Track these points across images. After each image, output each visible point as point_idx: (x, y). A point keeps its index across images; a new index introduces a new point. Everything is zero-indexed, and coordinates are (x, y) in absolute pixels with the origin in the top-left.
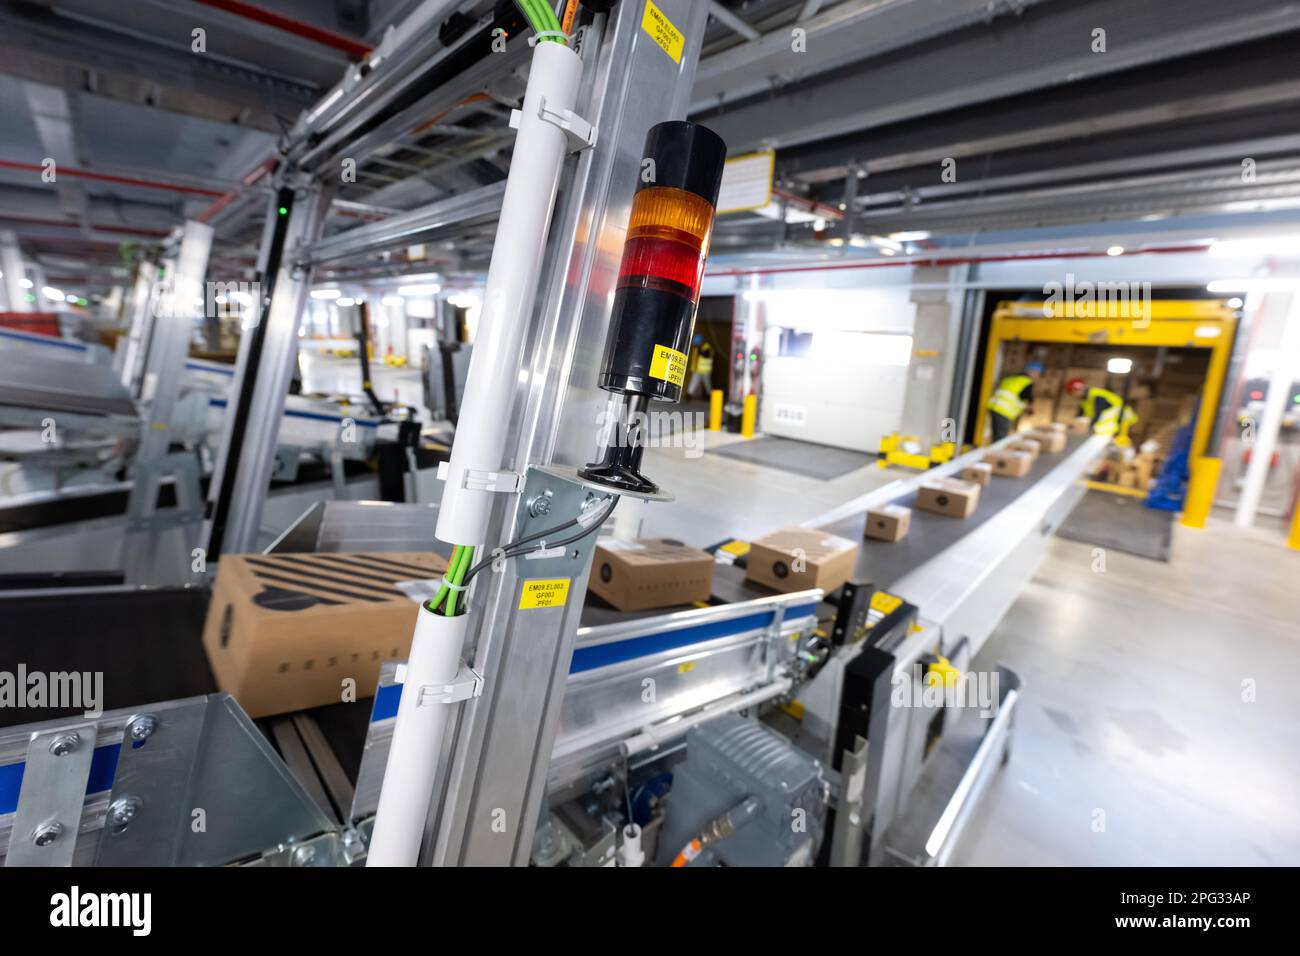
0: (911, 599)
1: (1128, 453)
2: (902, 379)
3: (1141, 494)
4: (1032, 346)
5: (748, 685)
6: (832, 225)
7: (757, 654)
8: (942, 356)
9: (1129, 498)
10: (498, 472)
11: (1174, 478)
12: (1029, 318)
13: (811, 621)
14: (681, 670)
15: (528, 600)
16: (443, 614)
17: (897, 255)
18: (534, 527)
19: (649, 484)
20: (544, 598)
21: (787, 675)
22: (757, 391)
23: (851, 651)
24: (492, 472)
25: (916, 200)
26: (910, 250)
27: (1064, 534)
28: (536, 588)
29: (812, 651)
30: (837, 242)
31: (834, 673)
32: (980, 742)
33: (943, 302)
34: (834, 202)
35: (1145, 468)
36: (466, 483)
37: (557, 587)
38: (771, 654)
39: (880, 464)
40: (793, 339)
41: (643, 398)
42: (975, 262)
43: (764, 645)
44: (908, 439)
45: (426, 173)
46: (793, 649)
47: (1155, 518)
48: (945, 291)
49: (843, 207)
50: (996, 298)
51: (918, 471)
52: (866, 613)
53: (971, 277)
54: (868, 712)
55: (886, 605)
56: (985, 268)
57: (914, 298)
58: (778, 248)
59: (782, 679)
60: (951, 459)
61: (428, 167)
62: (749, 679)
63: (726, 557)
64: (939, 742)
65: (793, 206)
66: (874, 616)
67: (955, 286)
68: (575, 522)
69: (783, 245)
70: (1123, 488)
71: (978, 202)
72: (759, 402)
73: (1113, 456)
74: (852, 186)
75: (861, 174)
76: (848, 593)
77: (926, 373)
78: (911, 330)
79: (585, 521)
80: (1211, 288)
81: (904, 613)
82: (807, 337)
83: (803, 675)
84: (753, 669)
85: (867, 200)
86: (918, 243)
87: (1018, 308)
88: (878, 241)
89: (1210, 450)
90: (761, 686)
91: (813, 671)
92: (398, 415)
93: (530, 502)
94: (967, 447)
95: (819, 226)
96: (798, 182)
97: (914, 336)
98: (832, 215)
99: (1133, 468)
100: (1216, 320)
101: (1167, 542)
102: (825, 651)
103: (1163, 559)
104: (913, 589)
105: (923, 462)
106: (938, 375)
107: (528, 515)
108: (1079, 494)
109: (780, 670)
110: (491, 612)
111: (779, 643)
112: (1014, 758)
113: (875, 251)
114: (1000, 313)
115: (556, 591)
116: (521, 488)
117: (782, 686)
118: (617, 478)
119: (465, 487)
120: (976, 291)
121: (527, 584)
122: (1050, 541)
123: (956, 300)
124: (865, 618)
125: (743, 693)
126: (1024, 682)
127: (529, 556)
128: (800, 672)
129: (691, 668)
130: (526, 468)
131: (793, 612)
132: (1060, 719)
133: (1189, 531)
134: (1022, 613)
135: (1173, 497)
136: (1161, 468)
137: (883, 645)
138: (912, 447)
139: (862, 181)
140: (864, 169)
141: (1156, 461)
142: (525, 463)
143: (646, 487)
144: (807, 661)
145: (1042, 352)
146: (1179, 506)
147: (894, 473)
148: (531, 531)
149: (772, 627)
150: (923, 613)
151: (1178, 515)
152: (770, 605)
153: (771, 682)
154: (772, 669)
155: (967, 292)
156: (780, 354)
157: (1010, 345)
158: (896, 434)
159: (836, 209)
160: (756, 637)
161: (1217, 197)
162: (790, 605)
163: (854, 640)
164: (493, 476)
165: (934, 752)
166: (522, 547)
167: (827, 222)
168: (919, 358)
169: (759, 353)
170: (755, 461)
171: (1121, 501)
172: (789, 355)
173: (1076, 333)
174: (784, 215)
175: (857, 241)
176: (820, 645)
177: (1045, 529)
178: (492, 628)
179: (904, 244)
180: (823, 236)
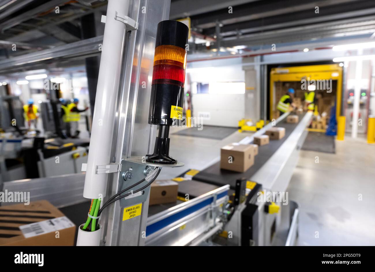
0: (259, 182)
1: (318, 118)
2: (243, 99)
3: (324, 131)
4: (284, 83)
5: (206, 229)
6: (213, 44)
7: (208, 215)
8: (255, 89)
9: (321, 133)
10: (110, 164)
11: (333, 124)
12: (282, 73)
13: (226, 198)
14: (181, 229)
15: (126, 216)
16: (90, 231)
17: (237, 54)
18: (126, 185)
19: (174, 160)
20: (132, 214)
21: (220, 222)
22: (190, 107)
23: (242, 207)
24: (108, 165)
25: (240, 34)
26: (241, 52)
27: (304, 149)
28: (129, 210)
29: (228, 209)
30: (215, 50)
31: (237, 216)
32: (288, 231)
33: (253, 70)
34: (212, 35)
35: (324, 122)
36: (97, 171)
37: (137, 208)
38: (214, 214)
39: (239, 131)
40: (202, 87)
41: (167, 126)
42: (262, 55)
43: (211, 212)
44: (248, 121)
45: (40, 28)
46: (221, 210)
47: (329, 139)
48: (253, 66)
49: (215, 37)
50: (271, 67)
51: (254, 132)
52: (245, 190)
53: (262, 60)
54: (252, 229)
55: (251, 186)
56: (266, 57)
57: (244, 69)
58: (193, 52)
59: (219, 223)
60: (263, 126)
61: (41, 25)
62: (207, 226)
63: (189, 177)
64: (275, 234)
65: (197, 37)
66: (248, 190)
67: (257, 64)
68: (144, 180)
69: (195, 52)
70: (319, 130)
71: (262, 34)
72: (192, 112)
73: (314, 119)
74: (218, 30)
75: (221, 25)
76: (238, 184)
77: (251, 96)
78: (244, 80)
79: (148, 179)
80: (334, 61)
81: (258, 187)
82: (207, 86)
83: (226, 220)
84: (208, 222)
85: (224, 34)
86: (243, 50)
87: (278, 70)
88: (229, 49)
89: (342, 114)
90: (211, 228)
91: (229, 217)
92: (31, 135)
93: (123, 175)
94: (268, 121)
95: (208, 44)
96: (198, 28)
97: (246, 82)
98: (212, 40)
99: (321, 123)
100: (337, 71)
101: (334, 146)
102: (233, 208)
103: (334, 153)
104: (259, 178)
105: (254, 129)
106: (255, 96)
107: (123, 180)
108: (306, 134)
109: (218, 220)
110: (111, 225)
111: (216, 209)
112: (300, 234)
113: (229, 53)
114: (272, 72)
115: (137, 210)
116: (120, 169)
117: (219, 227)
118: (161, 160)
119: (97, 174)
120: (264, 65)
121: (125, 209)
122: (299, 152)
123: (258, 68)
124: (245, 193)
125: (205, 232)
126: (299, 205)
127: (126, 198)
128: (225, 219)
129: (185, 227)
130: (121, 160)
131: (220, 196)
132: (312, 216)
133: (340, 141)
134: (295, 179)
135: (333, 131)
136: (329, 121)
137: (252, 201)
138: (250, 124)
139: (221, 28)
140: (222, 23)
141: (327, 119)
142: (120, 158)
143: (172, 162)
144: (227, 214)
145: (287, 85)
146: (335, 133)
147: (244, 134)
148: (125, 187)
149: (212, 204)
150: (264, 186)
151: (336, 137)
152: (211, 195)
153: (215, 225)
154: (215, 220)
155: (261, 66)
156: (198, 93)
157: (277, 83)
158: (244, 119)
159: (213, 38)
160: (207, 209)
161: (333, 32)
162: (219, 193)
163: (242, 202)
164: (108, 167)
165: (274, 238)
166: (122, 195)
167: (211, 43)
168: (248, 91)
169: (189, 93)
170: (193, 136)
171: (319, 135)
172: (201, 93)
173: (297, 78)
174: (194, 40)
175: (222, 50)
176: (230, 207)
177: (298, 148)
178: (112, 232)
179: (239, 50)
180: (210, 48)
